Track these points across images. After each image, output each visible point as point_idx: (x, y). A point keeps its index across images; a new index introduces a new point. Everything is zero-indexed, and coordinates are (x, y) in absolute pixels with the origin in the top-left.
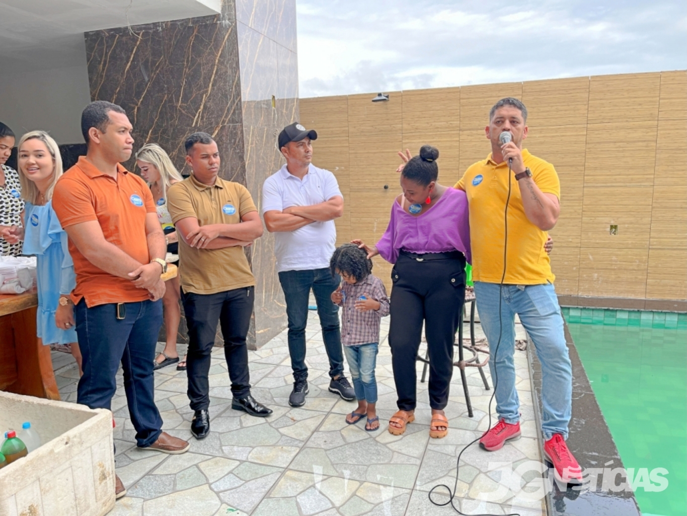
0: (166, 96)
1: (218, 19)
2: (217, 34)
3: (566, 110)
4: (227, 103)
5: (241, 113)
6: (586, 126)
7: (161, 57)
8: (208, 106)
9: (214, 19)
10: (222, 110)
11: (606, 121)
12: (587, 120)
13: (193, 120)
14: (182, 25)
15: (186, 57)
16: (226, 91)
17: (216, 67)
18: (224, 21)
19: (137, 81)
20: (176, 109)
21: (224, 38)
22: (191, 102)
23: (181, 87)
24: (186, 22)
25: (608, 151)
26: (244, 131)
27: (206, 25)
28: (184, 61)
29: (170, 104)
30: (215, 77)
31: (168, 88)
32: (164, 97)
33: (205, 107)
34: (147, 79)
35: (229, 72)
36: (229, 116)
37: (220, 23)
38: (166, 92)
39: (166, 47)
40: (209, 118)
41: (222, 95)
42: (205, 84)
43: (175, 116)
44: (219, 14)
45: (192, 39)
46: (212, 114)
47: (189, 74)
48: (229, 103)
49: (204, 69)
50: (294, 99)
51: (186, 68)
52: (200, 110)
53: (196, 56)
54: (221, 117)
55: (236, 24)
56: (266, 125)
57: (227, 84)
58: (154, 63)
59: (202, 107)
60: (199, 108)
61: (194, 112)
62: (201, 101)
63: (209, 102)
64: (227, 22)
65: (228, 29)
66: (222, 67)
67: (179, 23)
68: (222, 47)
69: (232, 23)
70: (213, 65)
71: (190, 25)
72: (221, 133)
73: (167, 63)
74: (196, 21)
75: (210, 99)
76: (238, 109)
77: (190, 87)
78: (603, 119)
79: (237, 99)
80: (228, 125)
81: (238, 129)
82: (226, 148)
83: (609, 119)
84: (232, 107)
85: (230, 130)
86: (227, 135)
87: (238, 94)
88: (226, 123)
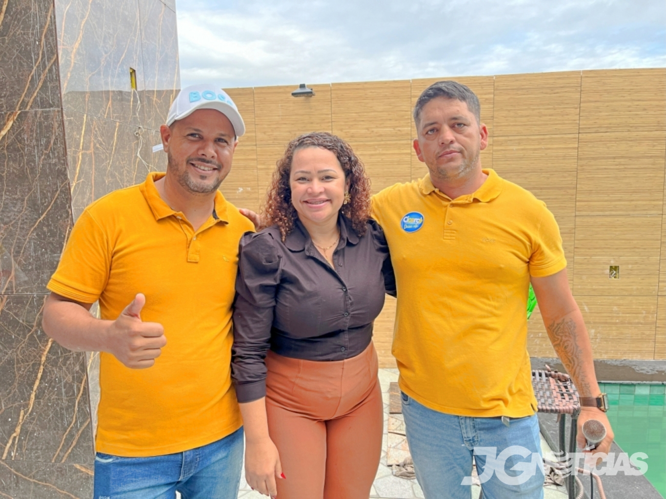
3: (551, 115)
4: (31, 68)
5: (58, 88)
6: (577, 136)
10: (20, 81)
11: (603, 130)
12: (579, 128)
25: (605, 169)
26: (66, 123)
36: (35, 94)
41: (20, 52)
48: (35, 68)
54: (20, 96)
57: (31, 31)
72: (19, 127)
76: (52, 80)
78: (598, 127)
79: (48, 61)
80: (33, 111)
81: (52, 119)
82: (30, 154)
83: (607, 127)
84: (39, 75)
85: (37, 120)
86: (32, 131)
87: (53, 50)
88: (28, 107)
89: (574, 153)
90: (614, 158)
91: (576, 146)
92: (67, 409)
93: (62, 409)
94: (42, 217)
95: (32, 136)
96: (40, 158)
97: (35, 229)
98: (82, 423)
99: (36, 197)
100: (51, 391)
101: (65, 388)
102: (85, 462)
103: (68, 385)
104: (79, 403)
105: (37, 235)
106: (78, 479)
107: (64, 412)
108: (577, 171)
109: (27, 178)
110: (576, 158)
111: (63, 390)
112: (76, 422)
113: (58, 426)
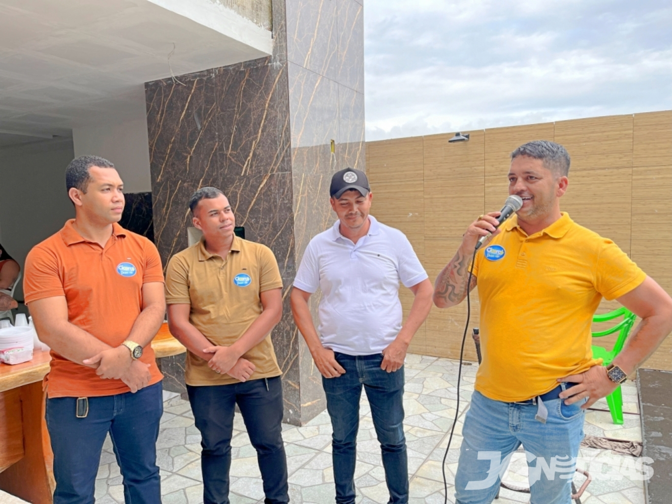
0: (217, 144)
1: (270, 62)
2: (268, 77)
4: (276, 150)
5: (290, 160)
7: (213, 104)
8: (258, 153)
9: (265, 61)
10: (271, 157)
13: (242, 168)
14: (234, 70)
15: (237, 102)
16: (275, 137)
17: (266, 111)
18: (275, 63)
19: (191, 130)
20: (226, 158)
21: (275, 81)
22: (241, 150)
23: (232, 134)
24: (238, 67)
26: (293, 180)
27: (257, 68)
28: (234, 107)
29: (221, 152)
30: (265, 122)
31: (219, 135)
32: (215, 145)
33: (254, 155)
34: (199, 127)
35: (279, 116)
36: (278, 164)
37: (271, 66)
38: (217, 140)
39: (218, 94)
40: (258, 166)
41: (272, 141)
42: (255, 130)
43: (225, 164)
44: (271, 56)
45: (243, 84)
46: (261, 161)
47: (240, 120)
48: (279, 149)
49: (254, 114)
50: (359, 143)
51: (237, 114)
52: (249, 158)
53: (246, 101)
54: (271, 165)
55: (287, 65)
56: (321, 172)
57: (277, 129)
58: (206, 110)
59: (251, 154)
60: (248, 156)
61: (243, 159)
62: (250, 148)
63: (258, 149)
64: (278, 63)
65: (279, 71)
66: (272, 111)
67: (231, 68)
68: (273, 89)
69: (282, 64)
70: (263, 110)
71: (242, 69)
72: (270, 183)
73: (219, 109)
74: (248, 64)
75: (259, 146)
76: (287, 156)
77: (240, 134)
79: (286, 146)
80: (277, 174)
81: (286, 178)
82: (275, 198)
84: (281, 154)
85: (279, 179)
86: (276, 185)
87: (288, 140)
88: (275, 172)
92: (286, 347)
93: (283, 346)
94: (279, 233)
95: (276, 187)
96: (279, 200)
97: (275, 240)
98: (294, 356)
99: (276, 222)
100: (278, 335)
101: (286, 333)
102: (294, 380)
103: (287, 332)
104: (293, 343)
105: (276, 243)
106: (290, 390)
107: (285, 348)
109: (272, 211)
111: (285, 335)
112: (291, 354)
113: (281, 356)
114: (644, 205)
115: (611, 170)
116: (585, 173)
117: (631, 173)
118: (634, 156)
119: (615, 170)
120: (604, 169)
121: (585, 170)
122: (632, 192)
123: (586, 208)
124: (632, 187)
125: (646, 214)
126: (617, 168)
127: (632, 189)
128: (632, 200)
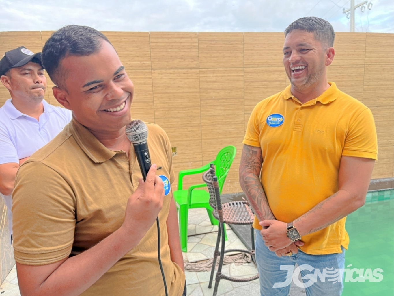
3: (229, 57)
6: (243, 69)
11: (256, 66)
12: (244, 65)
25: (258, 87)
78: (253, 64)
83: (258, 65)
89: (242, 78)
90: (262, 81)
91: (243, 74)
108: (244, 89)
110: (243, 81)
114: (207, 93)
115: (187, 70)
116: (172, 71)
117: (198, 72)
118: (200, 61)
119: (189, 70)
120: (183, 69)
121: (171, 69)
122: (200, 85)
123: (174, 96)
124: (200, 82)
125: (208, 99)
126: (191, 68)
127: (200, 83)
128: (200, 90)
